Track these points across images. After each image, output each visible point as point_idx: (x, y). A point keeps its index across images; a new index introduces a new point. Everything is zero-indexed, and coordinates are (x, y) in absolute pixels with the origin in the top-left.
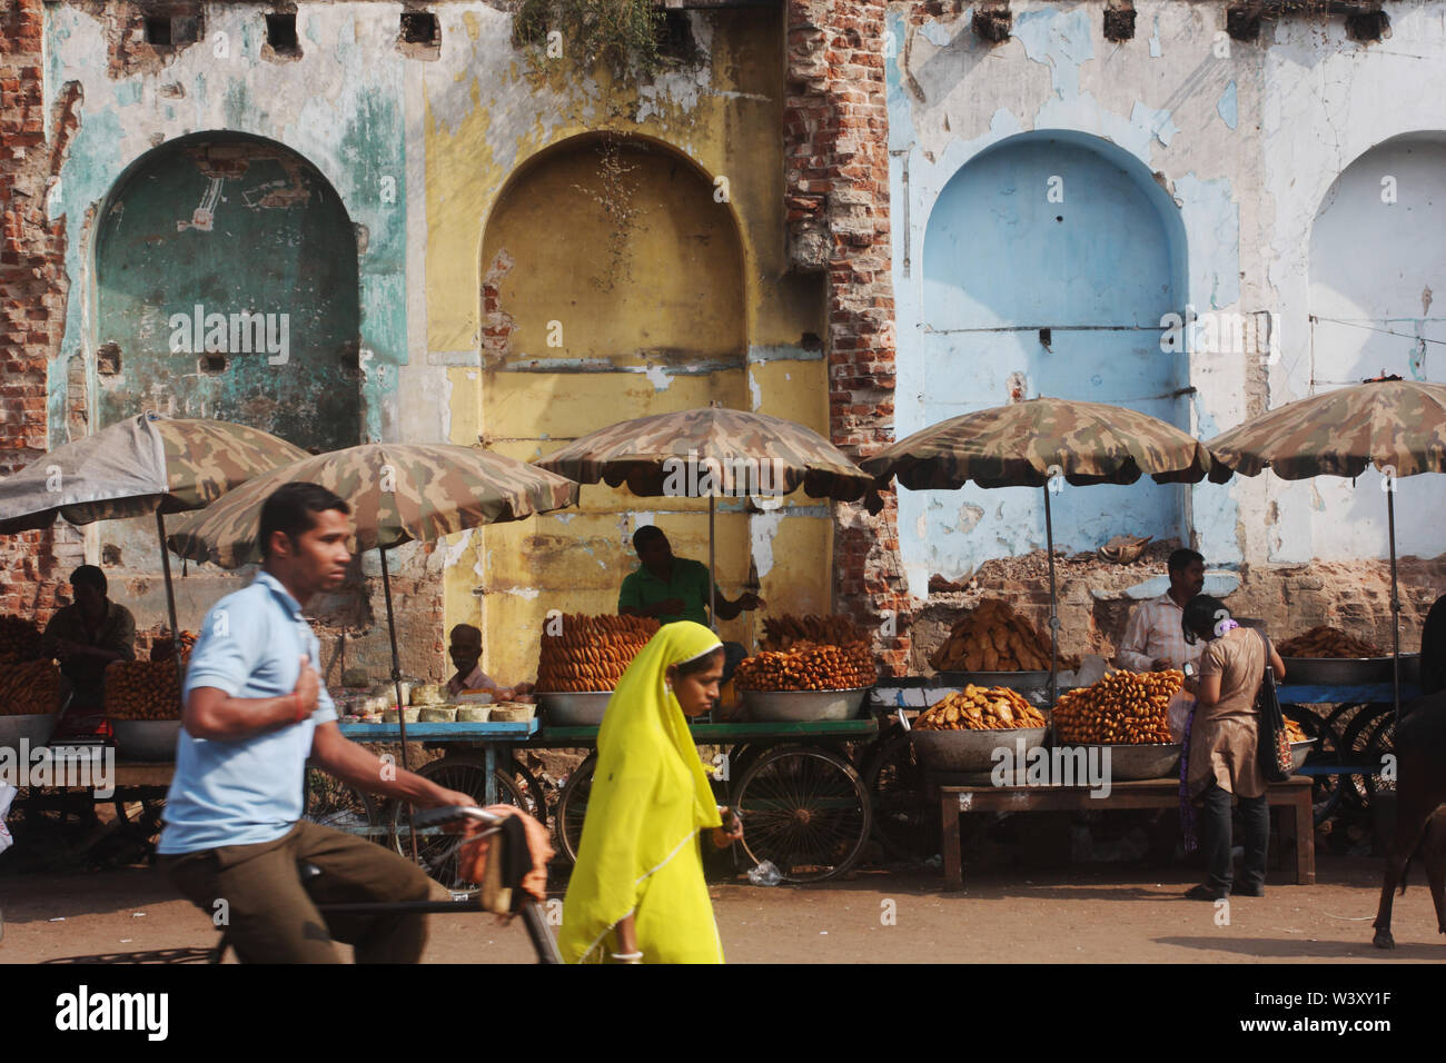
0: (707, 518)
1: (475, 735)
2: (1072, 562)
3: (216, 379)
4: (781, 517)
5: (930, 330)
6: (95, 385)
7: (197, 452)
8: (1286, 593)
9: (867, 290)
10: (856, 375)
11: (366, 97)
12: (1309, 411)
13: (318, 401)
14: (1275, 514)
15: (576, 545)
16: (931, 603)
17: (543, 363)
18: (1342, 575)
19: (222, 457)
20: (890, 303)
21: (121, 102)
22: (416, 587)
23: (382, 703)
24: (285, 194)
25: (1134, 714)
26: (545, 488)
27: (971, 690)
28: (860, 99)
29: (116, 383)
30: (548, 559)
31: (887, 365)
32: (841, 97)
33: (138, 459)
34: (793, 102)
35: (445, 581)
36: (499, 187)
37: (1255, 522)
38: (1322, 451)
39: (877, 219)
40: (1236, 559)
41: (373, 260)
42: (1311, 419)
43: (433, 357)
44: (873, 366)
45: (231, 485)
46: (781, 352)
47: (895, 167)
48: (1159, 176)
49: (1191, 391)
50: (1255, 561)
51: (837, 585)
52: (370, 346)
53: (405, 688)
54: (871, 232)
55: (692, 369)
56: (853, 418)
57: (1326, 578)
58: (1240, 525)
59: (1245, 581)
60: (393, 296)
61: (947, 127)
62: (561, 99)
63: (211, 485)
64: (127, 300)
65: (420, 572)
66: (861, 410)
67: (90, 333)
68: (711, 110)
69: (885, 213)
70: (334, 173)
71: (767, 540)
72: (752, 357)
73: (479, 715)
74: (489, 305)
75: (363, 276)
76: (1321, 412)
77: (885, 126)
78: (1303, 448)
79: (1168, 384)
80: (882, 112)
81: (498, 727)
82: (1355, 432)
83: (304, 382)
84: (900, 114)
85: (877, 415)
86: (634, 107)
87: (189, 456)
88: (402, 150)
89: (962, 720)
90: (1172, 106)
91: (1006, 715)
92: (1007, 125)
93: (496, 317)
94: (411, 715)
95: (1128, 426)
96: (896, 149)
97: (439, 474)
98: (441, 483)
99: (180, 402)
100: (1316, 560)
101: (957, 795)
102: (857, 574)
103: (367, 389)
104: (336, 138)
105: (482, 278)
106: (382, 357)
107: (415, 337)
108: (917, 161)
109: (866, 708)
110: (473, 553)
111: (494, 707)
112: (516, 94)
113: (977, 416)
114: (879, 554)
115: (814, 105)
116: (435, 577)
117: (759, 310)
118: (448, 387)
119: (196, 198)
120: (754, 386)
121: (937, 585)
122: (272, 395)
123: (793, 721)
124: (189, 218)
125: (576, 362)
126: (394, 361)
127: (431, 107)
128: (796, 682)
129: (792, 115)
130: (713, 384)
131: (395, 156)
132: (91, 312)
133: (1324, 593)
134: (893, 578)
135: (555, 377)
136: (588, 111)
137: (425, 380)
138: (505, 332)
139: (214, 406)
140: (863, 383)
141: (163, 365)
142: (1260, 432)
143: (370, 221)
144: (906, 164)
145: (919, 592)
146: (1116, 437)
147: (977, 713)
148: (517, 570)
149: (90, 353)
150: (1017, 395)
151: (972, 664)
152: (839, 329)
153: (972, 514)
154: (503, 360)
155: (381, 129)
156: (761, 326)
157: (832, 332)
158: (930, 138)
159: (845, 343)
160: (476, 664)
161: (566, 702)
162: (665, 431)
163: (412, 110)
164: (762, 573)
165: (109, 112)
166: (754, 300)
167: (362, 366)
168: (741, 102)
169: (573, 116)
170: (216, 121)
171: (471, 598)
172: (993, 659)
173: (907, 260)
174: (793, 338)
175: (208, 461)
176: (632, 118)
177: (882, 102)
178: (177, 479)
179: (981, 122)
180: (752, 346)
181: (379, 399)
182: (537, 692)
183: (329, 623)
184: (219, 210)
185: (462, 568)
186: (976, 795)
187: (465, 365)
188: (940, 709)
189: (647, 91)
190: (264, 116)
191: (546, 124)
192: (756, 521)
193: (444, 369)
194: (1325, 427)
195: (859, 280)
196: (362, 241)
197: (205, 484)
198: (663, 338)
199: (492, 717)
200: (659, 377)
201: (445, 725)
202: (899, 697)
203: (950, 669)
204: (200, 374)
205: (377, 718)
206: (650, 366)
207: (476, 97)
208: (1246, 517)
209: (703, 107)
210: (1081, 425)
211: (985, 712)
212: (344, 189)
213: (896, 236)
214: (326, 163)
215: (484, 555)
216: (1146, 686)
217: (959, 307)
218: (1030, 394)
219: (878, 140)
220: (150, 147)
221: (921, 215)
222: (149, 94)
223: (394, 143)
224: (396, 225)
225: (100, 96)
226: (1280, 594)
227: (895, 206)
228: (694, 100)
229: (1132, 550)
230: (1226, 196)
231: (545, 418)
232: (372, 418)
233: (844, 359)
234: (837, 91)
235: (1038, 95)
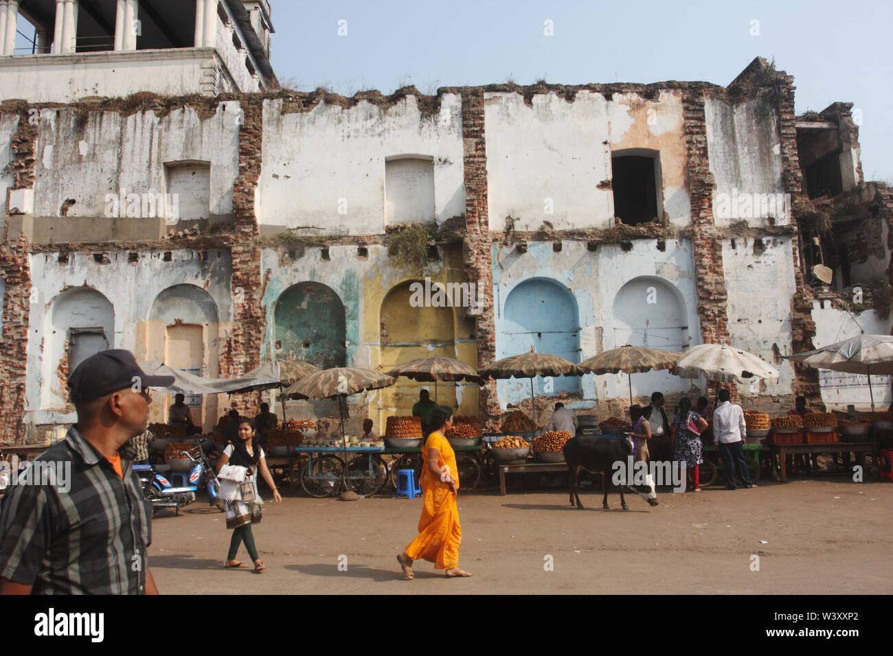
0: (435, 387)
1: (366, 451)
2: (548, 399)
3: (307, 349)
4: (465, 387)
5: (507, 333)
6: (274, 351)
7: (289, 370)
8: (609, 407)
9: (487, 323)
10: (484, 346)
11: (347, 271)
12: (605, 355)
13: (335, 355)
14: (606, 384)
15: (407, 395)
16: (507, 411)
17: (398, 344)
18: (626, 402)
19: (296, 372)
20: (493, 326)
21: (282, 274)
22: (361, 408)
23: (341, 441)
24: (326, 298)
25: (554, 444)
26: (384, 380)
27: (508, 437)
28: (485, 269)
29: (280, 351)
30: (399, 400)
31: (493, 343)
32: (479, 269)
33: (273, 373)
34: (466, 270)
35: (369, 406)
36: (384, 295)
37: (600, 387)
38: (607, 367)
39: (490, 303)
40: (594, 397)
41: (349, 316)
42: (605, 357)
43: (366, 343)
44: (489, 344)
45: (298, 380)
46: (464, 340)
47: (495, 288)
48: (570, 289)
49: (581, 350)
50: (600, 398)
51: (480, 407)
52: (349, 340)
53: (347, 438)
54: (488, 306)
55: (439, 345)
56: (483, 359)
57: (621, 403)
58: (596, 388)
59: (597, 404)
60: (355, 326)
61: (510, 276)
62: (401, 271)
63: (292, 380)
64: (283, 328)
65: (362, 403)
66: (486, 356)
67: (273, 337)
68: (443, 273)
69: (492, 301)
70: (339, 292)
71: (460, 394)
72: (456, 342)
73: (367, 445)
74: (382, 328)
75: (347, 321)
76: (608, 355)
77: (492, 277)
78: (602, 366)
79: (575, 348)
80: (491, 273)
81: (372, 448)
82: (617, 361)
83: (331, 350)
84: (496, 274)
85: (491, 358)
86: (422, 273)
87: (287, 372)
88: (358, 286)
89: (505, 446)
90: (573, 270)
91: (518, 444)
92: (526, 276)
93: (385, 331)
94: (348, 445)
95: (552, 361)
96: (496, 282)
97: (353, 376)
98: (354, 379)
99: (297, 356)
100: (618, 397)
101: (504, 467)
102: (485, 403)
103: (348, 352)
104: (340, 282)
105: (381, 320)
106: (352, 343)
107: (361, 338)
108: (501, 286)
109: (480, 442)
110: (377, 398)
111: (372, 443)
112: (389, 270)
113: (510, 358)
114: (491, 398)
115: (472, 271)
116: (366, 405)
117: (458, 329)
118: (370, 351)
119: (303, 300)
120: (456, 350)
121: (509, 406)
122: (322, 354)
123: (459, 446)
124: (300, 305)
125: (406, 344)
126: (355, 344)
127: (366, 274)
128: (458, 435)
129: (466, 274)
130: (445, 349)
131: (356, 287)
132: (273, 331)
133: (620, 407)
134: (495, 404)
135: (401, 348)
136: (409, 274)
137: (364, 350)
138: (387, 336)
139: (306, 357)
140: (486, 349)
141: (293, 346)
142: (591, 362)
143: (349, 305)
144: (498, 287)
145: (504, 408)
146: (548, 364)
147: (509, 444)
148: (390, 402)
149: (273, 342)
150: (532, 352)
151: (511, 429)
152: (479, 334)
153: (520, 386)
154: (387, 343)
155: (352, 280)
156: (458, 333)
157: (477, 335)
158: (505, 279)
159: (481, 338)
160: (371, 430)
161: (393, 441)
162: (421, 363)
163: (360, 274)
164: (459, 403)
165: (278, 277)
166: (456, 326)
167: (346, 346)
168: (452, 270)
169: (404, 275)
170: (307, 279)
171: (376, 411)
172: (517, 427)
173: (499, 314)
174: (467, 336)
175: (292, 373)
176: (421, 275)
177: (491, 270)
178: (283, 378)
179: (520, 275)
180: (456, 339)
181: (351, 355)
182: (385, 439)
183: (337, 418)
184: (309, 303)
185: (374, 402)
186: (509, 468)
187: (375, 345)
188: (499, 442)
189: (426, 268)
190: (320, 277)
191: (398, 278)
192: (457, 388)
193: (369, 346)
194: (609, 360)
195: (485, 320)
196: (346, 311)
197: (291, 380)
198: (431, 337)
199: (371, 445)
200: (430, 348)
201: (358, 447)
202: (490, 439)
203: (506, 431)
204: (302, 348)
205: (338, 446)
206: (428, 344)
207: (378, 271)
208: (597, 385)
209: (441, 272)
210: (539, 360)
211: (512, 444)
212: (342, 297)
213: (495, 307)
214: (337, 290)
215: (381, 398)
216: (558, 435)
217: (514, 327)
218: (536, 352)
219: (490, 280)
220: (289, 286)
221: (503, 302)
222: (289, 272)
223: (355, 284)
224: (356, 306)
225: (276, 272)
226: (607, 408)
227: (495, 298)
228: (439, 270)
229: (565, 395)
230: (590, 295)
231: (398, 360)
232: (349, 360)
233: (481, 342)
234: (478, 267)
235: (535, 267)
